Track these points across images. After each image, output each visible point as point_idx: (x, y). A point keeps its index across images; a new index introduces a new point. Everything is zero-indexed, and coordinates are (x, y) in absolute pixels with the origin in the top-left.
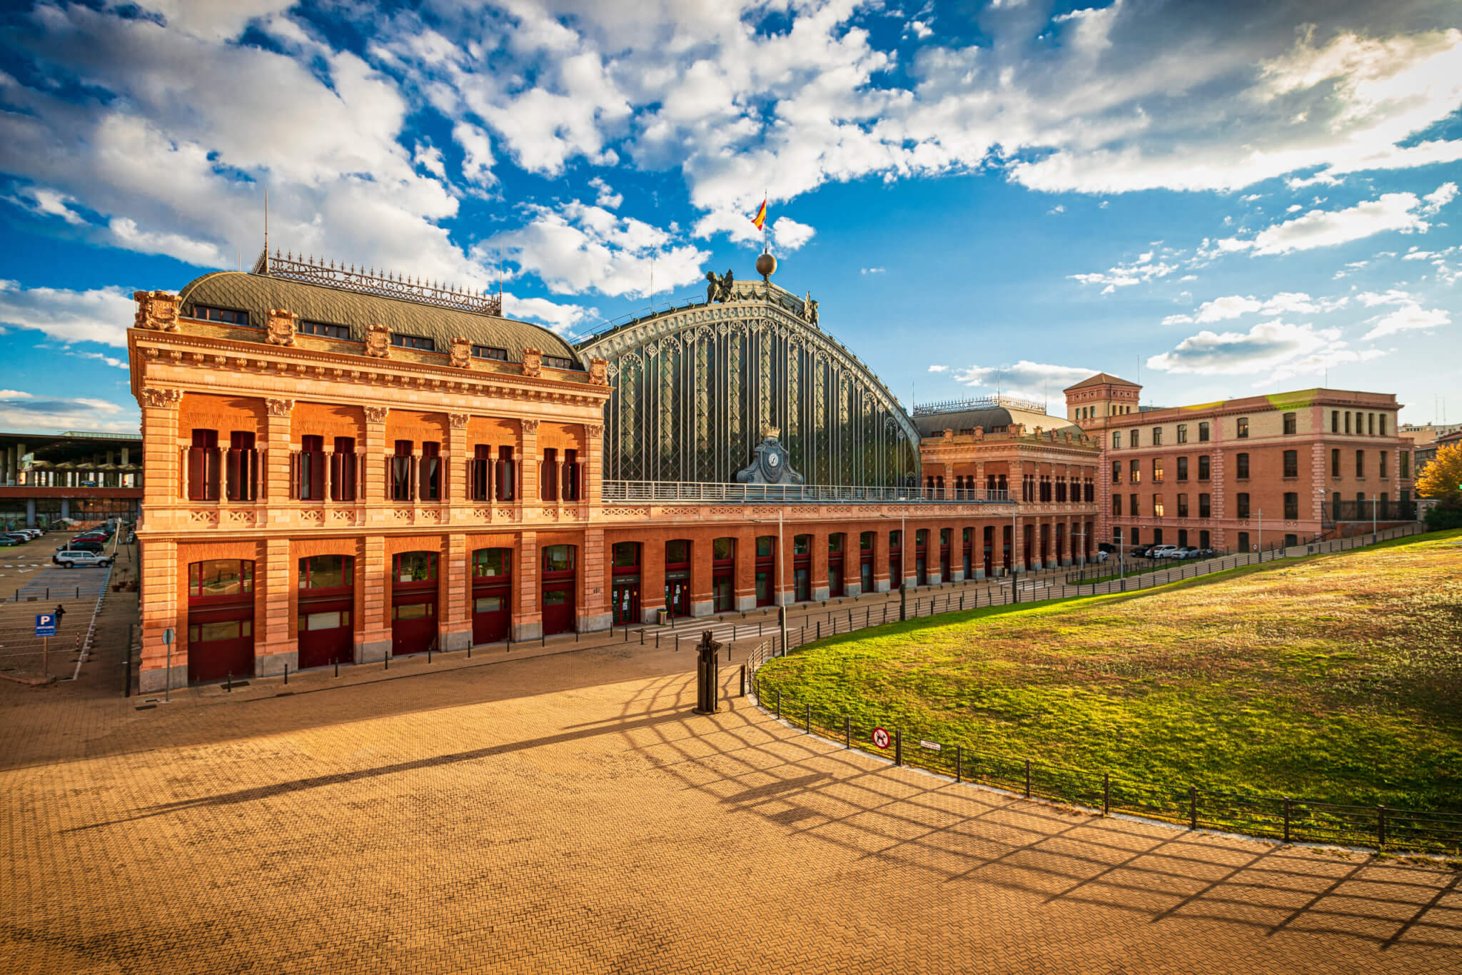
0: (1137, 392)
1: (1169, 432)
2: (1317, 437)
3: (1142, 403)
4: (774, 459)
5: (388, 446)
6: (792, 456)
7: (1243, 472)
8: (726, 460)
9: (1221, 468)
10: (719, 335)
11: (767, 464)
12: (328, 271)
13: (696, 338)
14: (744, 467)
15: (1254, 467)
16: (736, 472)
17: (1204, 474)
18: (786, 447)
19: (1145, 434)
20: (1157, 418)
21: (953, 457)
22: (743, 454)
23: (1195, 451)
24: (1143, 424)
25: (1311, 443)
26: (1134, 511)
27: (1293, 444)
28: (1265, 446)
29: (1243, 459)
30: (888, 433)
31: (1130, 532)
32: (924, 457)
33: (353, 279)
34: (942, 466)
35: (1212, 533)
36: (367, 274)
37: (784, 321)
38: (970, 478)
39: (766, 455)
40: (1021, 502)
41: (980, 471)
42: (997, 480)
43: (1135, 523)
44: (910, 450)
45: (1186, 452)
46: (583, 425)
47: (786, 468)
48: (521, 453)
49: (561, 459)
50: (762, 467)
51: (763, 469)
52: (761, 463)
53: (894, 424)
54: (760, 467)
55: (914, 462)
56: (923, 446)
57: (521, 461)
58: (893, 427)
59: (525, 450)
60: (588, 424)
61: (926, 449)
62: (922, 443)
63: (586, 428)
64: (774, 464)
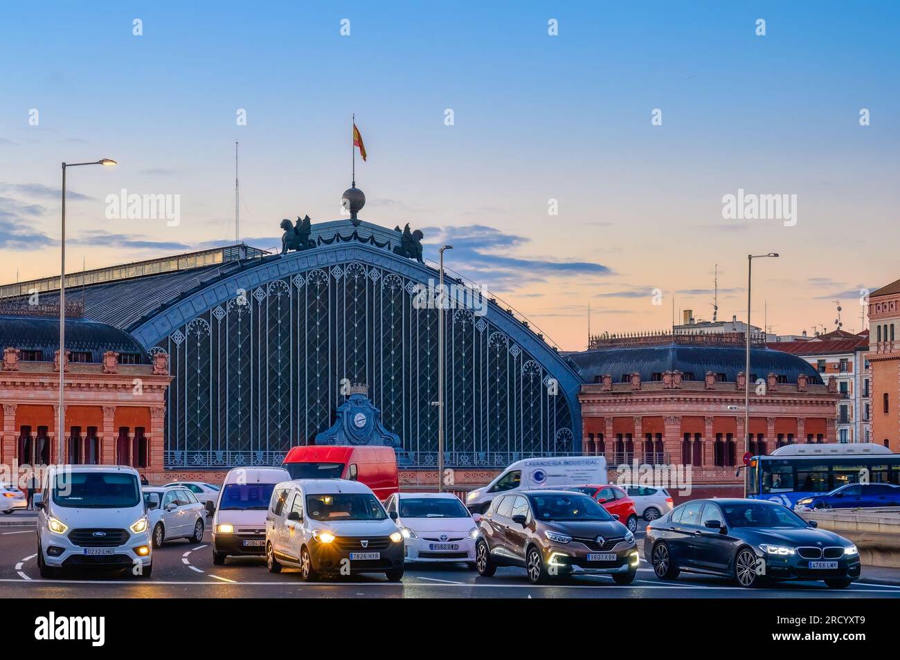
5: (16, 430)
6: (387, 415)
8: (303, 421)
10: (295, 288)
11: (352, 427)
13: (268, 294)
14: (324, 428)
16: (315, 434)
18: (378, 405)
21: (612, 409)
22: (323, 414)
34: (600, 419)
37: (381, 262)
38: (629, 436)
39: (352, 414)
41: (638, 428)
42: (653, 439)
46: (149, 408)
47: (377, 429)
48: (103, 431)
49: (132, 435)
50: (346, 428)
51: (347, 432)
52: (345, 424)
53: (538, 368)
54: (343, 429)
55: (569, 414)
56: (582, 394)
57: (103, 437)
58: (535, 372)
59: (105, 429)
60: (153, 406)
61: (585, 399)
62: (582, 390)
63: (151, 410)
64: (361, 424)
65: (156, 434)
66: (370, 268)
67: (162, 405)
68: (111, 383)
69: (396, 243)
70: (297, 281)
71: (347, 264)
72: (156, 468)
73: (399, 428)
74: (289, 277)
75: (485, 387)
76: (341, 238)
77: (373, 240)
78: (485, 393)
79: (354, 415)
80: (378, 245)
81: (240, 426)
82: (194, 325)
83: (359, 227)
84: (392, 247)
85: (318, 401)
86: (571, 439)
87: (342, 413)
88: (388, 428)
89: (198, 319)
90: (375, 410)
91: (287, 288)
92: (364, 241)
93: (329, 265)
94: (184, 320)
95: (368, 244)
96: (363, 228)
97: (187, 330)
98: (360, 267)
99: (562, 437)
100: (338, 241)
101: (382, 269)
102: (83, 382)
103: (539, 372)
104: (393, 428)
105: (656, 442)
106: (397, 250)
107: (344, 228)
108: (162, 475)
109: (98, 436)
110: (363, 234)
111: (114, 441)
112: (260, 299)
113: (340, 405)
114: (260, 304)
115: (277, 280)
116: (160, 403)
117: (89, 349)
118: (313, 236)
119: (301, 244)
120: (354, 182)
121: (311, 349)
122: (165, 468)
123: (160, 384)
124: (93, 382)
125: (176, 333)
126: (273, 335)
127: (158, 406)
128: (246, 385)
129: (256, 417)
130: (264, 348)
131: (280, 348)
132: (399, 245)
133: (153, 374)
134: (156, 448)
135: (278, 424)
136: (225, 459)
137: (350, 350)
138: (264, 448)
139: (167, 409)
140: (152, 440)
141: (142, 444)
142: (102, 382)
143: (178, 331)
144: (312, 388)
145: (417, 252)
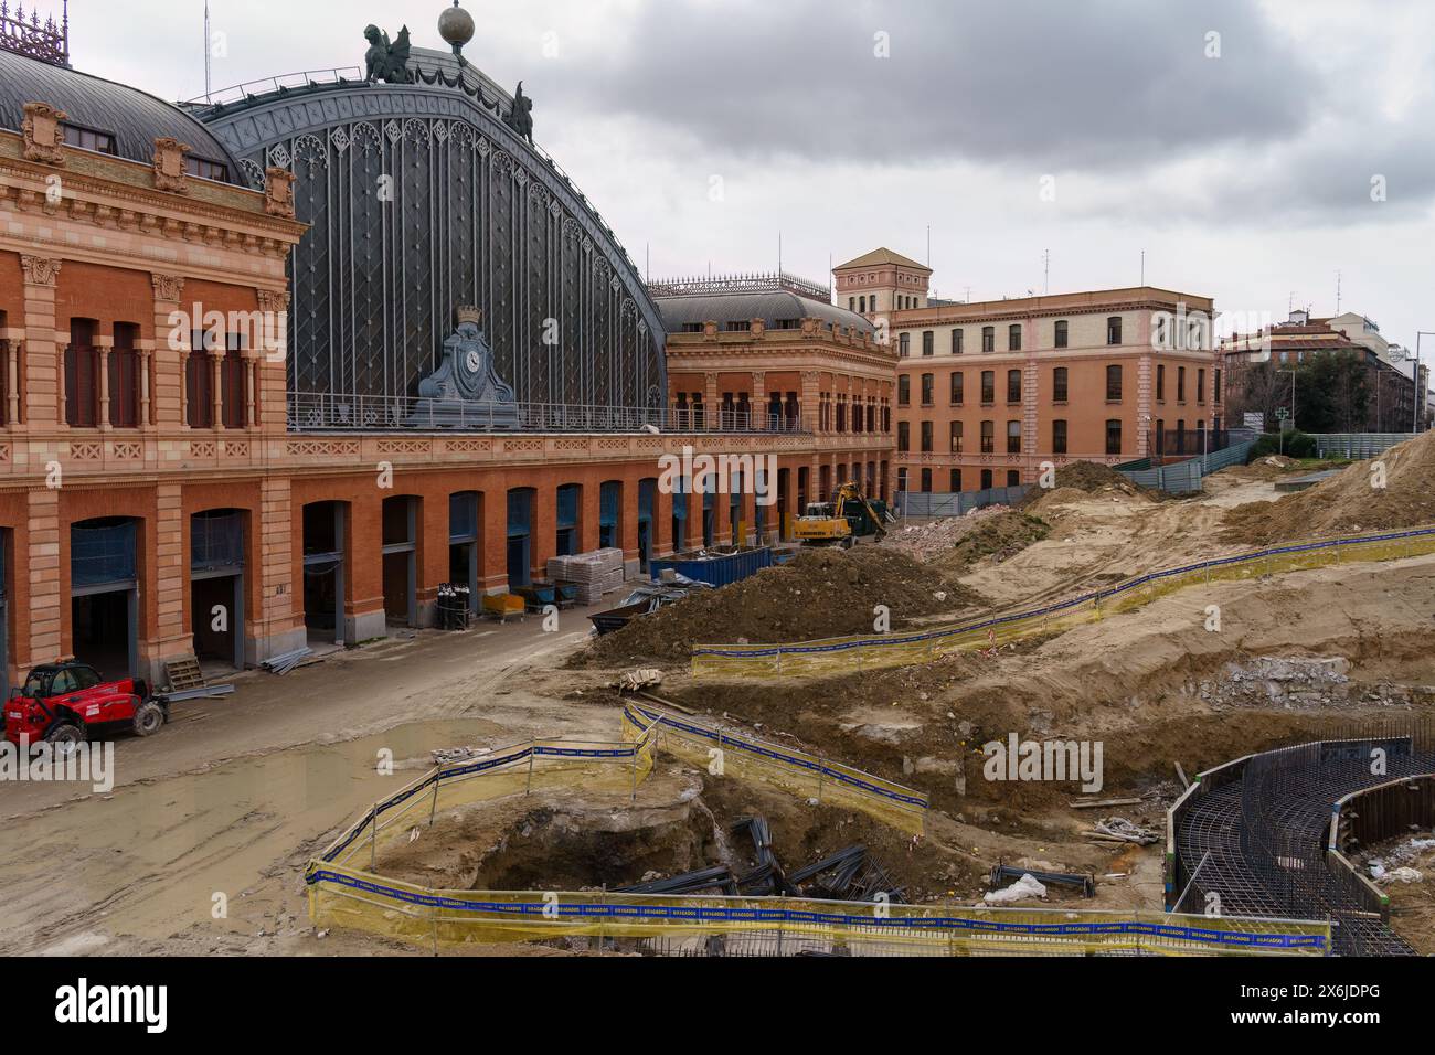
0: (926, 278)
1: (972, 336)
2: (1144, 350)
3: (931, 294)
4: (473, 361)
6: (498, 356)
7: (1060, 393)
8: (400, 361)
9: (1035, 386)
10: (388, 142)
11: (464, 369)
13: (352, 143)
14: (427, 373)
15: (1074, 385)
16: (417, 380)
17: (1014, 394)
19: (942, 337)
20: (955, 316)
21: (717, 363)
22: (427, 348)
23: (1005, 363)
24: (939, 323)
25: (1136, 356)
26: (927, 446)
27: (1118, 357)
28: (1087, 359)
29: (1060, 374)
30: (625, 323)
31: (919, 473)
32: (671, 364)
34: (701, 376)
35: (1022, 473)
37: (487, 131)
38: (744, 396)
39: (462, 353)
40: (817, 432)
41: (759, 386)
42: (784, 400)
43: (927, 461)
44: (653, 351)
45: (992, 363)
46: (254, 289)
47: (490, 377)
48: (154, 337)
50: (456, 372)
51: (457, 378)
52: (455, 364)
53: (634, 309)
54: (453, 374)
55: (658, 370)
56: (670, 345)
57: (153, 351)
58: (632, 314)
59: (159, 332)
60: (265, 287)
61: (676, 351)
62: (669, 340)
63: (260, 295)
64: (474, 368)
66: (479, 136)
67: (280, 288)
68: (173, 215)
69: (505, 107)
70: (390, 130)
71: (452, 122)
72: (274, 430)
73: (510, 374)
74: (380, 121)
75: (590, 327)
76: (444, 78)
77: (480, 98)
78: (590, 334)
79: (466, 352)
80: (485, 103)
83: (464, 69)
84: (501, 112)
85: (420, 329)
87: (452, 348)
88: (500, 376)
90: (487, 348)
91: (377, 139)
92: (471, 93)
93: (431, 117)
95: (474, 99)
96: (469, 73)
98: (466, 130)
100: (440, 83)
101: (491, 140)
102: (106, 201)
103: (635, 314)
104: (504, 375)
105: (786, 403)
106: (505, 116)
107: (447, 64)
108: (284, 445)
109: (143, 347)
110: (470, 83)
111: (181, 363)
112: (341, 147)
113: (446, 336)
114: (340, 155)
115: (362, 121)
116: (277, 283)
118: (410, 66)
119: (393, 74)
121: (411, 246)
122: (288, 431)
123: (280, 237)
124: (128, 206)
127: (273, 288)
131: (368, 236)
132: (509, 111)
133: (265, 213)
134: (272, 385)
135: (368, 360)
137: (456, 255)
139: (292, 297)
140: (260, 364)
141: (240, 373)
142: (152, 210)
144: (411, 307)
145: (525, 127)
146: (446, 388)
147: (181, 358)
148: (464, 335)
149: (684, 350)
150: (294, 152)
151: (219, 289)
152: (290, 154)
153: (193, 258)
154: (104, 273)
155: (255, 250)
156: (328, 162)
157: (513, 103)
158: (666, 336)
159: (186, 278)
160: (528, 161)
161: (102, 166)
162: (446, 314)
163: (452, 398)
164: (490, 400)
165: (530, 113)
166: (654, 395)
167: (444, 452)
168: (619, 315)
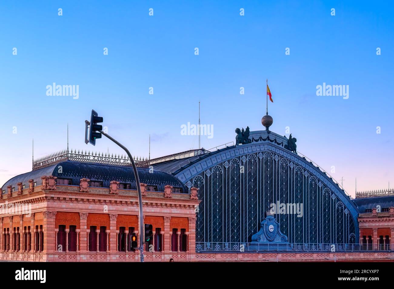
4: (271, 228)
5: (117, 229)
6: (282, 226)
8: (246, 228)
10: (242, 162)
11: (268, 231)
12: (88, 156)
13: (230, 165)
14: (255, 232)
16: (251, 235)
18: (278, 221)
21: (377, 224)
22: (255, 225)
30: (338, 210)
32: (360, 225)
33: (96, 158)
34: (371, 229)
36: (101, 156)
37: (278, 152)
38: (387, 237)
39: (268, 225)
44: (351, 221)
46: (188, 218)
47: (278, 233)
48: (164, 231)
49: (179, 233)
50: (265, 232)
51: (265, 234)
52: (265, 230)
53: (342, 205)
54: (264, 233)
55: (354, 227)
56: (360, 218)
57: (164, 234)
58: (341, 207)
59: (165, 229)
60: (190, 217)
61: (362, 220)
62: (360, 216)
63: (189, 219)
64: (272, 230)
65: (191, 233)
66: (275, 154)
68: (169, 203)
69: (285, 143)
70: (243, 159)
71: (265, 152)
72: (192, 251)
73: (287, 232)
74: (240, 157)
75: (321, 213)
76: (262, 139)
77: (276, 142)
78: (321, 216)
79: (269, 226)
80: (278, 143)
81: (218, 231)
82: (196, 179)
83: (270, 134)
84: (284, 145)
85: (253, 219)
86: (355, 238)
87: (264, 224)
88: (283, 233)
89: (199, 176)
90: (277, 224)
91: (239, 162)
92: (272, 141)
93: (257, 152)
94: (192, 176)
95: (273, 143)
96: (271, 135)
97: (193, 181)
98: (270, 153)
99: (351, 237)
100: (261, 140)
101: (280, 155)
102: (154, 202)
103: (343, 207)
104: (284, 232)
106: (285, 146)
107: (264, 134)
108: (195, 255)
109: (162, 233)
110: (272, 138)
111: (170, 236)
112: (227, 167)
113: (262, 220)
114: (227, 169)
115: (234, 158)
116: (193, 215)
117: (155, 184)
118: (250, 137)
119: (245, 141)
120: (267, 112)
121: (250, 193)
122: (196, 252)
123: (194, 204)
124: (159, 202)
125: (188, 183)
126: (233, 185)
127: (193, 217)
128: (220, 210)
129: (225, 226)
130: (229, 191)
131: (235, 192)
132: (287, 144)
133: (190, 199)
134: (192, 241)
135: (235, 230)
136: (211, 246)
137: (266, 194)
138: (228, 241)
140: (190, 236)
141: (184, 238)
142: (164, 202)
143: (189, 182)
144: (250, 212)
145: (294, 148)
146: (261, 237)
147: (170, 235)
148: (268, 220)
149: (365, 220)
150: (212, 171)
151: (180, 218)
152: (211, 172)
153: (173, 212)
154: (154, 218)
155: (188, 208)
156: (223, 172)
157: (288, 141)
158: (358, 214)
159: (172, 217)
160: (296, 160)
161: (154, 194)
162: (262, 213)
163: (263, 240)
164: (278, 240)
165: (296, 143)
166: (352, 237)
167: (242, 257)
168: (335, 208)
